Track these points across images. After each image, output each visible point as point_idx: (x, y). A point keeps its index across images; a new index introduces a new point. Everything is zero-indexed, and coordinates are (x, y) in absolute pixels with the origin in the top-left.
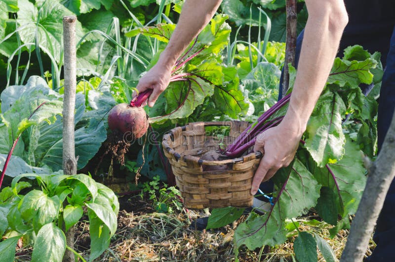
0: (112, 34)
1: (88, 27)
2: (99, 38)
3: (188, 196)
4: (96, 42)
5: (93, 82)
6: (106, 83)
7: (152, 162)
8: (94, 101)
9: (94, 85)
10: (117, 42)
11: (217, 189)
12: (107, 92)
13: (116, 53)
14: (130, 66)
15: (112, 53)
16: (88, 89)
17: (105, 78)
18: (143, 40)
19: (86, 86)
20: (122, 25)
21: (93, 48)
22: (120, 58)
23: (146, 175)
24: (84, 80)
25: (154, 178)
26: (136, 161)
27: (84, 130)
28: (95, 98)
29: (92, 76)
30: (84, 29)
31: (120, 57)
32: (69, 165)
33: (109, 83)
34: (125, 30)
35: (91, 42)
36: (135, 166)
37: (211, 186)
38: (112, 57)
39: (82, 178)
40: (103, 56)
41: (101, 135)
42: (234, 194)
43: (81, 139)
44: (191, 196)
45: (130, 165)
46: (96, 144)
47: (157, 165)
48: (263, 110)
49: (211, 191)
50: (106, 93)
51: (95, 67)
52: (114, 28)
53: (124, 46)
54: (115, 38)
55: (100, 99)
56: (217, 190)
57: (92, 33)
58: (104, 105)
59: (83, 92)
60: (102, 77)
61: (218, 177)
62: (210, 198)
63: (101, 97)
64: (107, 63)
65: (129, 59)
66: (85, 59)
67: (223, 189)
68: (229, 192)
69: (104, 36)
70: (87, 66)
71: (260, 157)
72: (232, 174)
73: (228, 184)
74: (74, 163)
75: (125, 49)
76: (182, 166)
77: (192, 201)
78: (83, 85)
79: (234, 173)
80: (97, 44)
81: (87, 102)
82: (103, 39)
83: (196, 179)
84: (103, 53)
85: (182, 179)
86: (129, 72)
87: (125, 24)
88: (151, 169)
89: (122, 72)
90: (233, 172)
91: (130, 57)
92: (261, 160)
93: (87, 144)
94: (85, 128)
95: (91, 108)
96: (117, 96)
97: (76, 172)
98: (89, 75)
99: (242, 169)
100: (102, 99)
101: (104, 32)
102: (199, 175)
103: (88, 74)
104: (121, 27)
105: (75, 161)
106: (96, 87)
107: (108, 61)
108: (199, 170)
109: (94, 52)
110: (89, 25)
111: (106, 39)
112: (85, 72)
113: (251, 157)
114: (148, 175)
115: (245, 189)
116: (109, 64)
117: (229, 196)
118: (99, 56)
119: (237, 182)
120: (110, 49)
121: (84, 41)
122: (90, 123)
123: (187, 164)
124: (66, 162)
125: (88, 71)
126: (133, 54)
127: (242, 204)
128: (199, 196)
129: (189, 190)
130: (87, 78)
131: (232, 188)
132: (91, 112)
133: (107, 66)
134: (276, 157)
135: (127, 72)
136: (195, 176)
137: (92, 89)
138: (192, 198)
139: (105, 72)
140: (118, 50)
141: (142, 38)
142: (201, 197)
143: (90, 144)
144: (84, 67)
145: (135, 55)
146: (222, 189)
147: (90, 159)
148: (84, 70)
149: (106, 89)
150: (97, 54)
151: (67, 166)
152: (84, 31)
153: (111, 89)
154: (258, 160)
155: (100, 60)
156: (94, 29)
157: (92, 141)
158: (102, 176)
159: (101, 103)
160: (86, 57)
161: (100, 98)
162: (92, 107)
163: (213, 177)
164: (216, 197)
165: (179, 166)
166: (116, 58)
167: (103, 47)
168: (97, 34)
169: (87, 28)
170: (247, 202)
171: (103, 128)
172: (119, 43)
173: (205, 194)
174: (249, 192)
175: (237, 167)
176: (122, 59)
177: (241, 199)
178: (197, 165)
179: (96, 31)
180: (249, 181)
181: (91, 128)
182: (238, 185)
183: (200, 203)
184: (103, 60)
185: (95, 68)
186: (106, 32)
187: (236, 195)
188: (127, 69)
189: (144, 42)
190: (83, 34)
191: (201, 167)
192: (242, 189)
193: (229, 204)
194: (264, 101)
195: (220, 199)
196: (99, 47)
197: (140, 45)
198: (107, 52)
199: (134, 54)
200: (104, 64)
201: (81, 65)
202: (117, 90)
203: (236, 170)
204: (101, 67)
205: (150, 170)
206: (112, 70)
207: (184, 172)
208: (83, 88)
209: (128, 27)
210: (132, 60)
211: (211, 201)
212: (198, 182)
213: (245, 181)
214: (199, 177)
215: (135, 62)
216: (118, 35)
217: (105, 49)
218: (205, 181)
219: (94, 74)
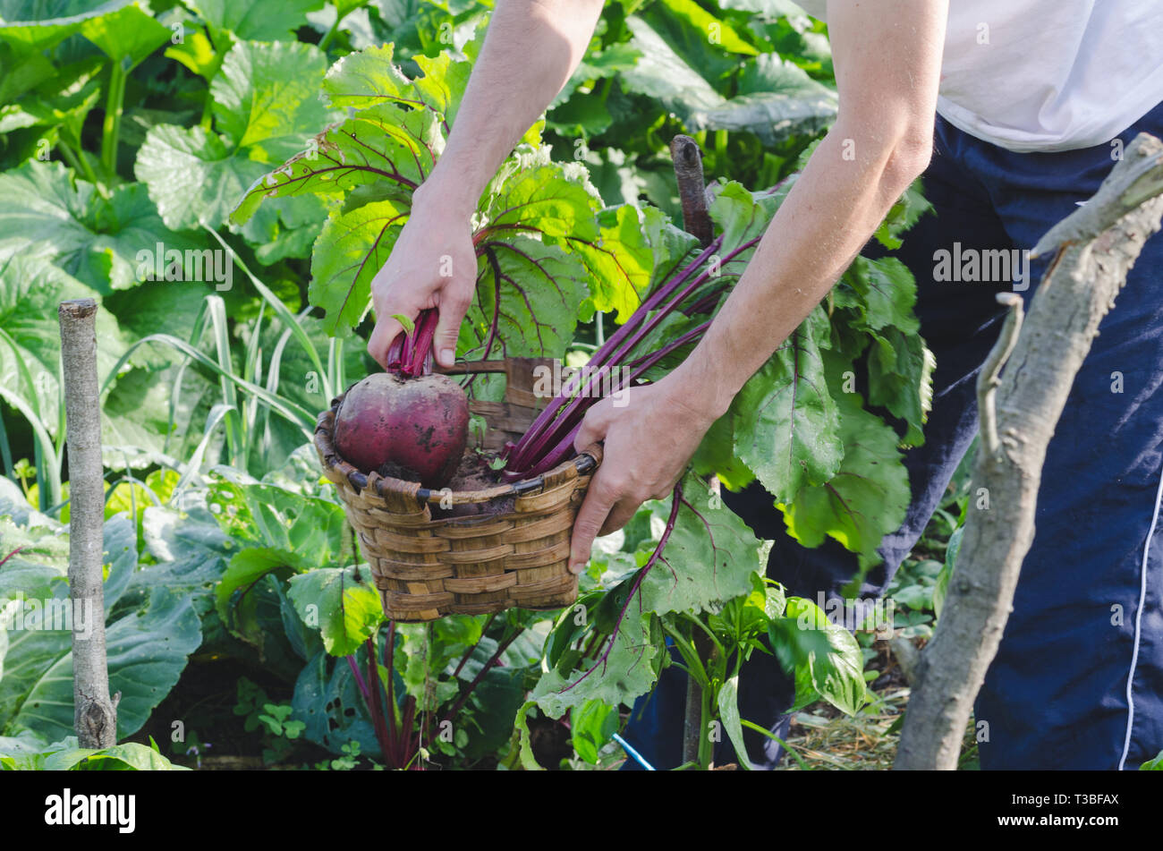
0: (208, 344)
1: (138, 327)
2: (169, 357)
3: (393, 586)
4: (160, 368)
5: (158, 486)
6: (194, 485)
7: (337, 702)
8: (163, 537)
9: (162, 494)
10: (221, 367)
11: (476, 565)
12: (199, 509)
13: (220, 397)
14: (263, 432)
15: (210, 398)
16: (142, 505)
17: (192, 469)
18: (296, 357)
19: (137, 496)
20: (236, 318)
21: (153, 385)
22: (231, 412)
23: (320, 742)
24: (130, 478)
25: (345, 748)
26: (289, 704)
27: (135, 623)
28: (165, 529)
29: (154, 467)
30: (127, 334)
31: (230, 407)
32: (92, 721)
33: (203, 482)
34: (242, 330)
35: (147, 369)
36: (289, 718)
37: (456, 557)
38: (209, 408)
39: (131, 753)
40: (183, 409)
41: (185, 632)
42: (521, 575)
43: (127, 648)
44: (403, 586)
45: (273, 716)
46: (172, 661)
47: (350, 712)
48: (650, 536)
49: (456, 570)
50: (196, 514)
51: (161, 439)
52: (211, 325)
53: (242, 376)
54: (214, 356)
55: (178, 532)
56: (474, 569)
57: (149, 342)
58: (190, 547)
59: (130, 514)
60: (182, 468)
61: (475, 532)
62: (456, 589)
63: (182, 524)
64: (195, 428)
65: (258, 414)
66: (132, 420)
67: (492, 564)
68: (507, 571)
69: (181, 351)
70: (140, 440)
71: (592, 469)
72: (514, 522)
73: (505, 550)
74: (108, 714)
75: (245, 384)
76: (372, 507)
77: (405, 600)
78: (129, 493)
79: (520, 520)
80: (166, 374)
81: (142, 544)
82: (180, 361)
83: (413, 541)
84: (182, 400)
85: (375, 541)
86: (261, 450)
87: (242, 313)
88: (334, 724)
89: (240, 450)
90: (515, 517)
91: (260, 407)
92: (591, 478)
93: (146, 661)
94: (139, 615)
95: (155, 560)
96: (228, 518)
97: (114, 740)
98: (145, 466)
99: (539, 508)
100: (186, 530)
101: (183, 339)
102: (424, 530)
103: (141, 463)
104: (231, 323)
105: (110, 710)
106: (166, 500)
107: (198, 421)
108: (421, 516)
109: (158, 398)
110: (137, 322)
111: (189, 360)
112: (134, 458)
113: (565, 472)
114: (326, 741)
115: (552, 561)
116: (202, 429)
117: (509, 581)
118: (172, 408)
119: (530, 542)
120: (203, 386)
121: (127, 367)
122: (151, 601)
123: (386, 501)
124: (84, 713)
125: (141, 452)
126: (268, 397)
127: (547, 600)
128: (424, 585)
129: (396, 570)
130: (141, 475)
131: (515, 560)
132: (155, 569)
133: (198, 436)
134: (635, 472)
135: (253, 451)
136: (411, 532)
137: (155, 505)
138: (406, 591)
139: (190, 451)
140: (226, 388)
141: (295, 351)
142: (429, 588)
143: (155, 660)
144: (130, 442)
145: (276, 399)
146: (487, 564)
147: (155, 706)
148: (130, 450)
149: (195, 501)
150: (167, 403)
151: (88, 724)
152: (125, 339)
153: (210, 500)
154: (585, 479)
155: (176, 421)
156: (154, 332)
157: (159, 653)
158: (193, 752)
159: (183, 542)
160: (135, 414)
161: (179, 528)
162: (158, 554)
163: (460, 533)
164: (471, 586)
165: (365, 507)
166: (221, 410)
167: (183, 382)
168: (164, 347)
169: (134, 330)
170: (561, 593)
171: (189, 615)
172: (226, 368)
173: (443, 579)
174: (563, 568)
175: (527, 503)
176: (236, 415)
177: (541, 587)
178: (413, 505)
179: (158, 337)
180: (563, 536)
181: (154, 615)
182: (533, 550)
183: (429, 605)
184: (183, 419)
185: (163, 442)
186: (188, 338)
187: (529, 578)
188: (256, 441)
189: (301, 362)
190: (121, 349)
191: (427, 508)
192: (546, 562)
193: (511, 602)
194: (651, 512)
195: (485, 592)
196: (172, 383)
197: (288, 370)
198: (196, 397)
199: (271, 396)
200: (189, 431)
201: (119, 436)
202: (228, 500)
203: (523, 512)
204: (180, 441)
205: (332, 728)
206: (210, 445)
207: (380, 522)
208: (128, 502)
209: (251, 321)
210: (267, 415)
211: (458, 596)
212: (420, 547)
213: (551, 539)
214: (422, 535)
215: (277, 419)
216: (224, 345)
217: (187, 386)
218: (440, 546)
219: (157, 462)
